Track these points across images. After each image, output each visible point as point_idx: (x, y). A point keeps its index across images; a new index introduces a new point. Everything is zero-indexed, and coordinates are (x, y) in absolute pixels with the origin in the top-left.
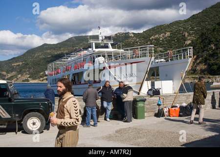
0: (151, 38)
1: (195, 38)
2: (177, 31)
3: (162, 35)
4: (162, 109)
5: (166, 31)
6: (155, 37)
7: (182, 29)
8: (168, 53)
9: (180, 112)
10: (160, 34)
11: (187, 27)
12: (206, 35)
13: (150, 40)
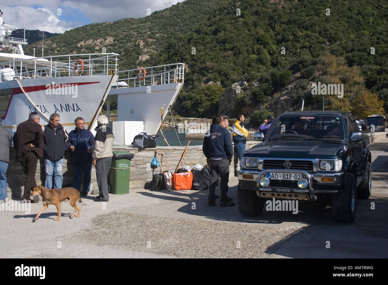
0: (79, 45)
1: (156, 52)
2: (126, 36)
3: (99, 40)
4: (162, 175)
5: (107, 35)
6: (87, 43)
7: (135, 33)
8: (139, 71)
9: (194, 182)
10: (95, 39)
11: (143, 31)
12: (177, 48)
13: (77, 47)
